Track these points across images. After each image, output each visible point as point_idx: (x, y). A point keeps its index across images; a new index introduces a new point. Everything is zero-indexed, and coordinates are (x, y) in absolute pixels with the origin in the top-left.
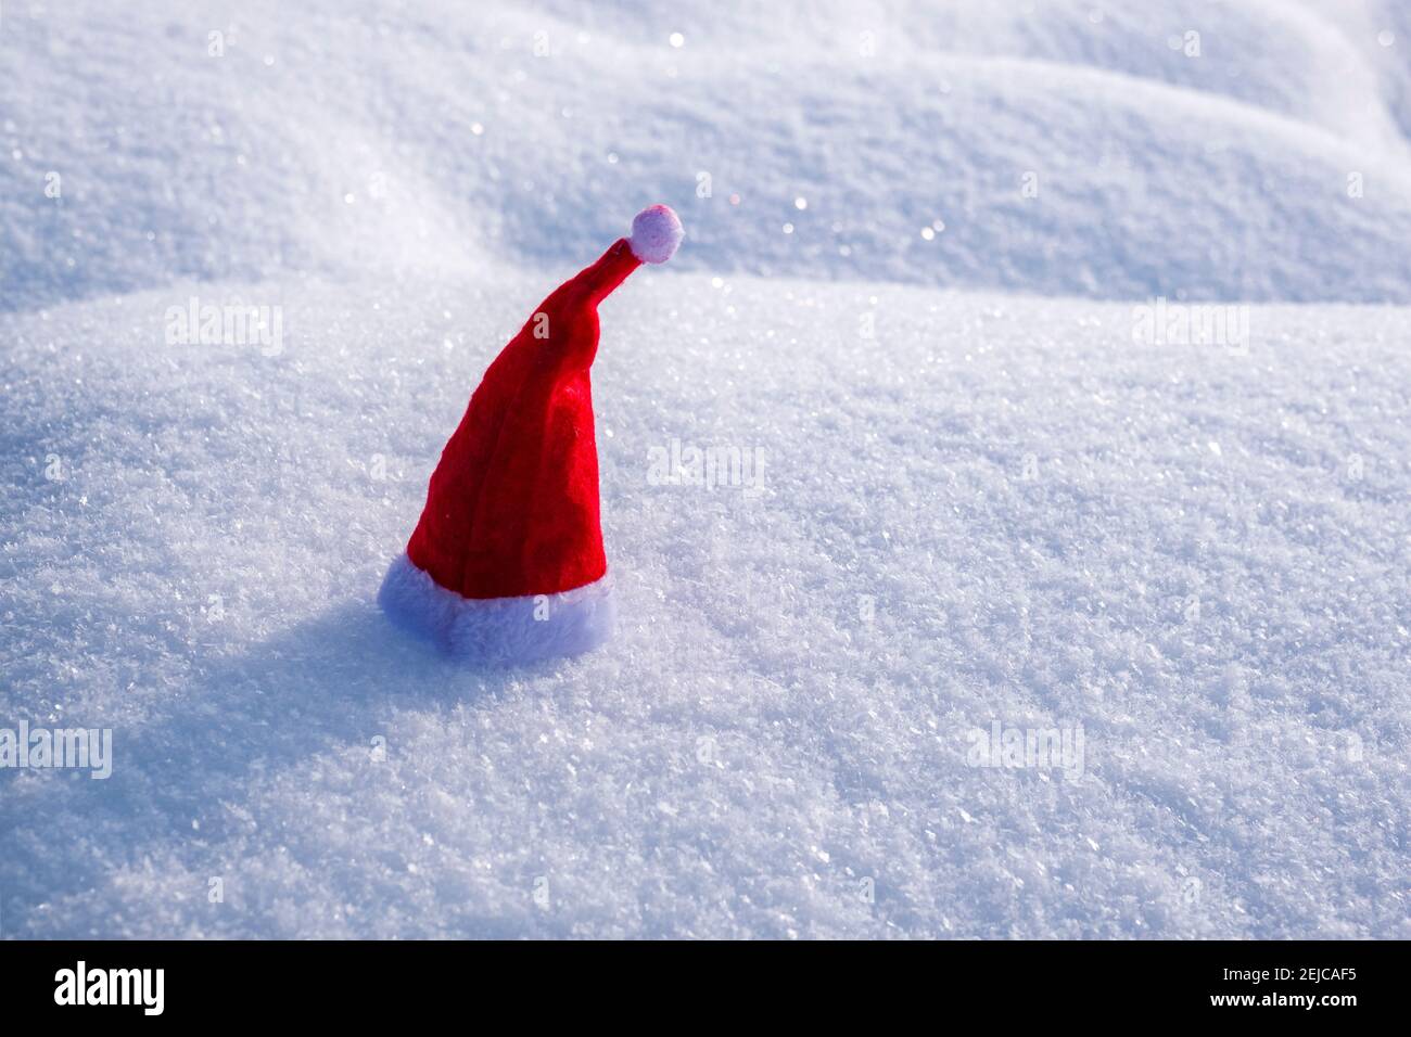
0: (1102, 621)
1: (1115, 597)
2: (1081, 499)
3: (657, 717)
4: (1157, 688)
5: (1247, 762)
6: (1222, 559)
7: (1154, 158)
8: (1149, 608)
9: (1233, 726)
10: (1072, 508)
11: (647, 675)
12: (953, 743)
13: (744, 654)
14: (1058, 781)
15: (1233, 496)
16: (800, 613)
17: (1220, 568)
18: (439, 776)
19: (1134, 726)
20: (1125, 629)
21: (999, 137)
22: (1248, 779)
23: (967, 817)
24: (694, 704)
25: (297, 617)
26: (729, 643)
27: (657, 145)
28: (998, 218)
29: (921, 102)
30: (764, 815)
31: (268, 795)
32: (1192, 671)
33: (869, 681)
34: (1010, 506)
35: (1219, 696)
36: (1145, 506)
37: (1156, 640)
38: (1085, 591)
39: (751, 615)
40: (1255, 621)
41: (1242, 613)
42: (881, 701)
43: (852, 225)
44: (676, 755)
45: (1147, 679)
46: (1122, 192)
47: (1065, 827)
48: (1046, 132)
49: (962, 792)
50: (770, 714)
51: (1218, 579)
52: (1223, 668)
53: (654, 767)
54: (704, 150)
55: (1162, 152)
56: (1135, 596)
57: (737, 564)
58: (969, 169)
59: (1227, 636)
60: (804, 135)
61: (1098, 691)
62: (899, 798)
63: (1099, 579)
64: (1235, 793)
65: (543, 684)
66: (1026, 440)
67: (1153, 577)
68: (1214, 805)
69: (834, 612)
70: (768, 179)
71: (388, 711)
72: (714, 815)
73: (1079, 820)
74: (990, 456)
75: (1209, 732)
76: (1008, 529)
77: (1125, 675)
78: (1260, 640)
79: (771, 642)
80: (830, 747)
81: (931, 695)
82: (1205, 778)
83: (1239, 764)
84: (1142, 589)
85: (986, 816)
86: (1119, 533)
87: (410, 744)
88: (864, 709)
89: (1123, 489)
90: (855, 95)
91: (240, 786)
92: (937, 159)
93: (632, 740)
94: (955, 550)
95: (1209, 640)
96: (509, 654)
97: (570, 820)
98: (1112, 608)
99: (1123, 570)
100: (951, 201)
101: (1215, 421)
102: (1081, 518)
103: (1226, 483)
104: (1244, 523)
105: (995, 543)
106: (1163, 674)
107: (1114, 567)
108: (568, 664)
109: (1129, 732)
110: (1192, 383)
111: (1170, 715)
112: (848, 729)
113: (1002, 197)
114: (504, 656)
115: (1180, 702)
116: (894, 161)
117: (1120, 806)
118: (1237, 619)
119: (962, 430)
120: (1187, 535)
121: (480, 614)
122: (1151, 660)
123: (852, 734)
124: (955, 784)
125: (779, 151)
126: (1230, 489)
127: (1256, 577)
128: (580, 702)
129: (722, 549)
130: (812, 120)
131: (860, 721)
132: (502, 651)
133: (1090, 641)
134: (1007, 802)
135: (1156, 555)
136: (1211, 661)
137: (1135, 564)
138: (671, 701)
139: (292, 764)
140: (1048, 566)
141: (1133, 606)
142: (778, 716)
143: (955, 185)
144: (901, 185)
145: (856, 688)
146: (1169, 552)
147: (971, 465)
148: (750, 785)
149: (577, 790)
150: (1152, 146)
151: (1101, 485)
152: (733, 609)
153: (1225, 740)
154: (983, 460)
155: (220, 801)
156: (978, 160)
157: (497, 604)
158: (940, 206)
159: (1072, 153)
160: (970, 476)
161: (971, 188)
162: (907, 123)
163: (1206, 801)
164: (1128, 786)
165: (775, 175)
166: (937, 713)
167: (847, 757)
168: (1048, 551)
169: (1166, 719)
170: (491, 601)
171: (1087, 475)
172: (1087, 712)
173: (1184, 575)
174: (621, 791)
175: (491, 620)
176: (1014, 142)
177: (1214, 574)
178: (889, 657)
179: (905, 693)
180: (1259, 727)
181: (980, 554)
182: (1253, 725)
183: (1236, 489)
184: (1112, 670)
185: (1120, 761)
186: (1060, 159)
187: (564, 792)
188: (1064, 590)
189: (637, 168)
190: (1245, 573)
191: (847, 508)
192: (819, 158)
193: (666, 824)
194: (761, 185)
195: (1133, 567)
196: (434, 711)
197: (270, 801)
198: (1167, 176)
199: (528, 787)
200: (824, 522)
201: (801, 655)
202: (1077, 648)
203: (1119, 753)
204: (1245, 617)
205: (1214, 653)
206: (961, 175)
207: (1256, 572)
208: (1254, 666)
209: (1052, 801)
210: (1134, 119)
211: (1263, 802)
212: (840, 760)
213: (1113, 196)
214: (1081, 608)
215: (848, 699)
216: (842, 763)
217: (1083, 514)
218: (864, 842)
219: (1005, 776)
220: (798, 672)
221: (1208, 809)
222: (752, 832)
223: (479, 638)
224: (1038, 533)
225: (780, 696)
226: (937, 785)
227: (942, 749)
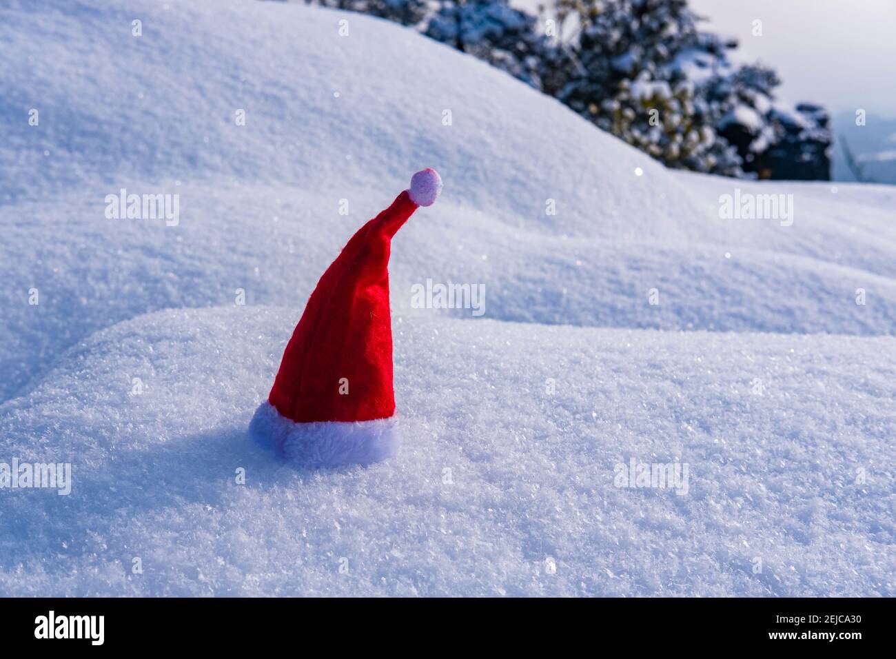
0: (729, 468)
1: (739, 456)
2: (727, 404)
3: (408, 501)
4: (761, 509)
5: (820, 557)
6: (817, 441)
7: (822, 295)
8: (763, 463)
9: (813, 535)
10: (720, 408)
11: (411, 478)
12: (611, 530)
13: (481, 471)
14: (681, 558)
15: (829, 409)
16: (526, 451)
17: (815, 445)
18: (245, 525)
19: (742, 529)
20: (744, 474)
21: (735, 281)
22: (820, 568)
23: (611, 575)
24: (436, 496)
25: (190, 432)
26: (474, 465)
27: (542, 275)
28: (732, 319)
29: (693, 262)
30: (466, 563)
31: (123, 529)
32: (788, 501)
33: (561, 491)
34: (680, 405)
35: (805, 517)
36: (770, 410)
37: (765, 482)
38: (721, 451)
39: (492, 451)
40: (836, 476)
41: (827, 470)
42: (566, 502)
43: (647, 318)
44: (414, 524)
45: (756, 503)
46: (803, 310)
47: (682, 586)
48: (762, 279)
49: (611, 559)
50: (487, 505)
51: (813, 452)
52: (810, 500)
53: (397, 529)
54: (569, 279)
55: (828, 293)
56: (754, 456)
57: (490, 424)
58: (717, 295)
59: (815, 482)
60: (625, 275)
61: (719, 507)
62: (565, 560)
63: (731, 445)
64: (809, 576)
65: (338, 478)
66: (698, 374)
67: (769, 448)
68: (794, 582)
69: (548, 452)
70: (602, 294)
71: (225, 485)
72: (430, 560)
73: (692, 582)
74: (673, 381)
75: (796, 538)
76: (676, 417)
77: (741, 500)
78: (838, 487)
79: (499, 465)
80: (524, 526)
81: (602, 502)
82: (788, 564)
83: (813, 557)
84: (759, 452)
85: (625, 576)
86: (749, 422)
87: (232, 504)
88: (552, 505)
89: (755, 399)
90: (657, 258)
91: (106, 522)
92: (699, 290)
93: (387, 513)
94: (638, 425)
95: (803, 484)
96: (320, 459)
97: (327, 556)
98: (737, 462)
99: (748, 442)
100: (705, 310)
101: (824, 373)
102: (725, 413)
103: (825, 402)
104: (834, 423)
105: (666, 423)
106: (766, 501)
107: (743, 439)
108: (358, 468)
109: (738, 532)
110: (812, 355)
111: (769, 525)
112: (540, 516)
113: (734, 310)
114: (317, 460)
115: (777, 519)
116: (674, 289)
117: (724, 576)
118: (823, 474)
119: (660, 368)
120: (794, 427)
121: (302, 432)
122: (759, 492)
123: (542, 520)
124: (607, 555)
125: (610, 281)
126: (827, 405)
127: (840, 452)
128: (360, 490)
129: (484, 415)
130: (631, 268)
131: (548, 513)
132: (315, 456)
133: (718, 478)
134: (642, 567)
135: (772, 436)
136: (802, 496)
137: (757, 439)
138: (421, 492)
139: (147, 512)
140: (699, 436)
141: (752, 461)
142: (493, 506)
143: (708, 302)
144: (677, 301)
145: (551, 494)
146: (781, 435)
147: (660, 384)
148: (461, 544)
149: (338, 539)
150: (822, 289)
151: (742, 397)
152: (481, 447)
153: (806, 543)
154: (668, 382)
155: (88, 531)
156: (723, 291)
157: (313, 426)
158: (698, 311)
159: (776, 291)
160: (658, 390)
161: (716, 303)
162: (684, 271)
163: (788, 579)
164: (731, 565)
165: (606, 292)
166: (604, 512)
167: (534, 533)
168: (700, 429)
169: (765, 527)
170: (310, 423)
171: (734, 392)
172: (710, 518)
173: (789, 447)
174: (368, 543)
175: (308, 435)
176: (743, 283)
177: (811, 448)
178: (578, 478)
179: (585, 499)
180: (832, 538)
181: (654, 427)
182: (828, 536)
183: (832, 405)
184: (732, 497)
185: (728, 548)
186: (769, 293)
187: (329, 540)
188: (706, 450)
189: (530, 286)
190: (832, 449)
191: (573, 400)
192: (632, 286)
193: (394, 564)
194: (598, 297)
195: (755, 441)
196: (257, 487)
197: (121, 533)
198: (830, 305)
199: (304, 535)
200: (557, 406)
201: (519, 473)
202: (708, 481)
203: (727, 543)
204: (829, 472)
205: (804, 492)
206: (712, 297)
207: (840, 449)
208: (831, 501)
209: (674, 569)
210: (813, 277)
211: (830, 583)
212: (530, 535)
213: (798, 313)
214: (716, 460)
215: (543, 500)
216: (531, 537)
217: (727, 411)
218: (533, 585)
219: (644, 552)
220: (514, 483)
221: (787, 583)
222: (453, 572)
223: (301, 447)
224: (694, 419)
225: (497, 494)
226: (595, 554)
227: (601, 532)
